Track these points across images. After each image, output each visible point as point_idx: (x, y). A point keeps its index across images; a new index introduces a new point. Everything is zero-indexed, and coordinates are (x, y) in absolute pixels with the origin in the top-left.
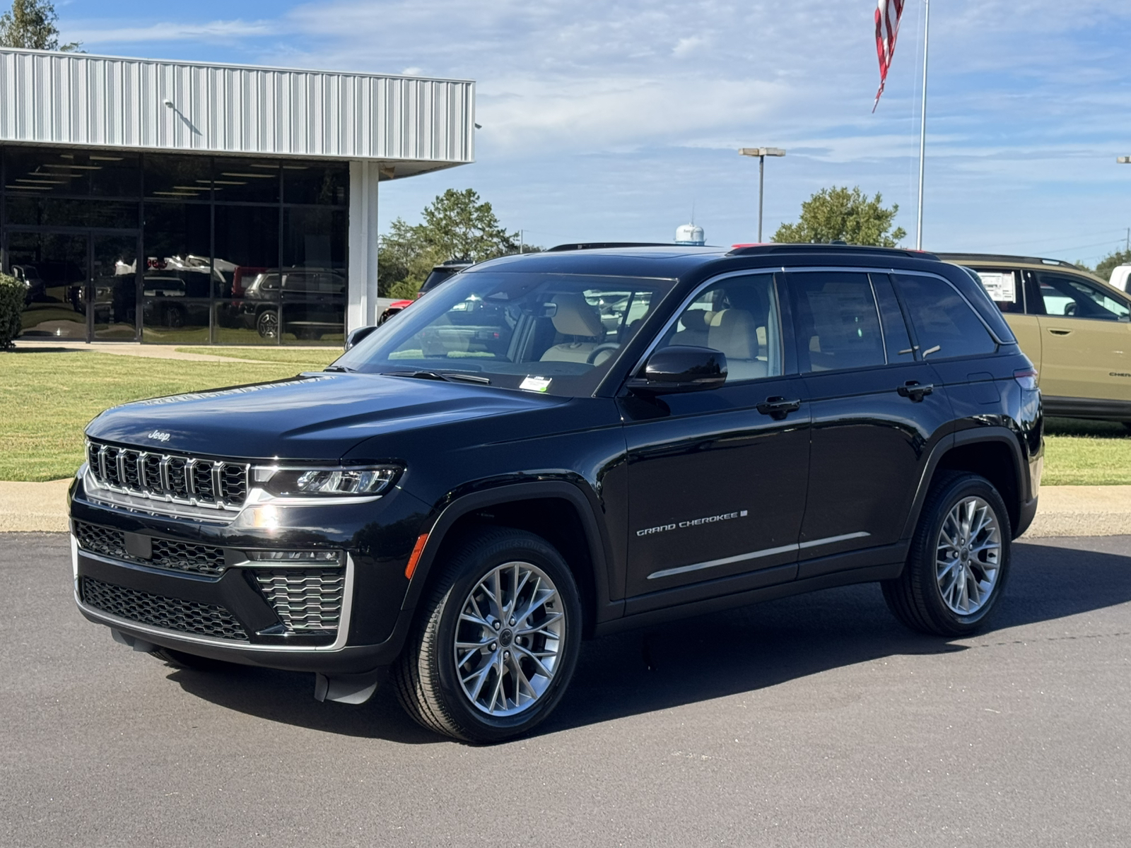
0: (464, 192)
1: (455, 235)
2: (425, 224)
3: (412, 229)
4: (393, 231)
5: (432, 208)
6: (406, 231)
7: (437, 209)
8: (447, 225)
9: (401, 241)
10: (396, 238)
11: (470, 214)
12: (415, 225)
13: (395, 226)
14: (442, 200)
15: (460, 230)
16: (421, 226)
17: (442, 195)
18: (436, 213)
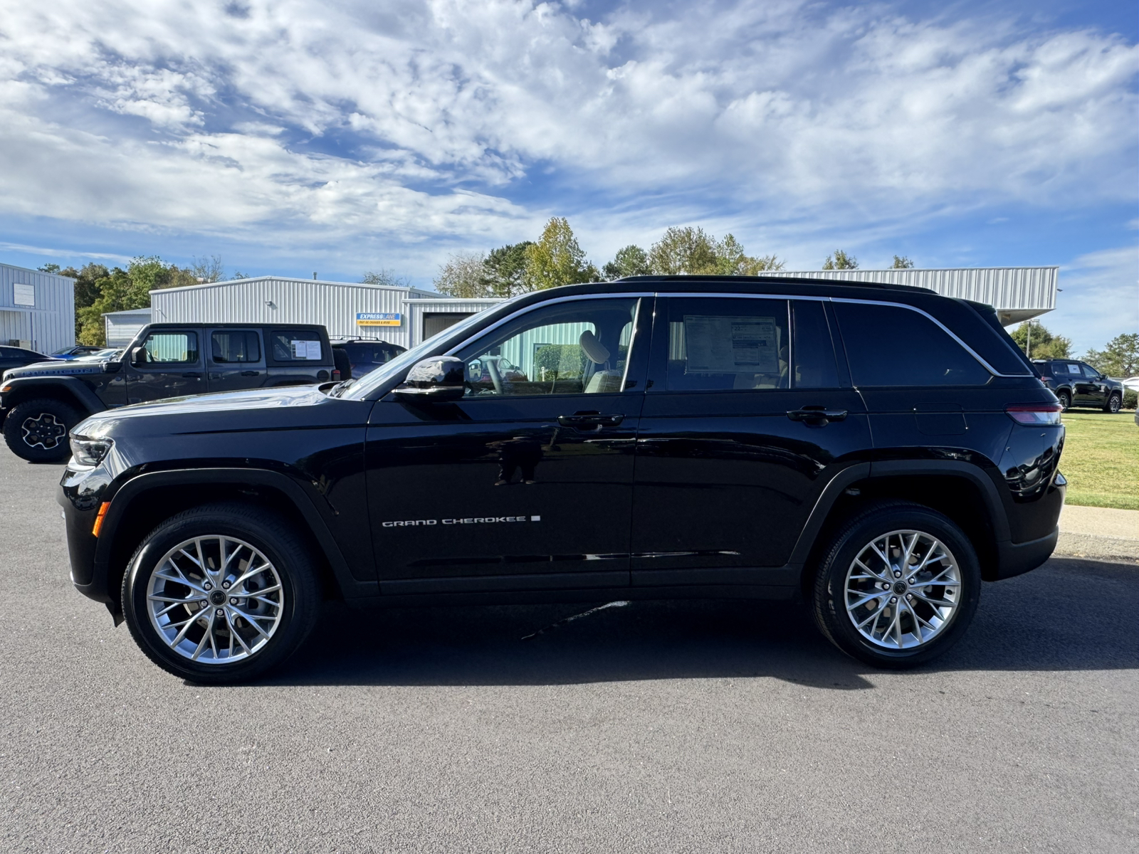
0: (1131, 335)
1: (1124, 356)
2: (1107, 351)
3: (1099, 354)
4: (1088, 354)
5: (1112, 343)
6: (1095, 355)
7: (1115, 344)
8: (1119, 351)
9: (1092, 359)
10: (1089, 358)
11: (1134, 346)
12: (1101, 351)
13: (1089, 352)
14: (1118, 339)
15: (1128, 353)
16: (1104, 352)
17: (1118, 337)
18: (1114, 346)
